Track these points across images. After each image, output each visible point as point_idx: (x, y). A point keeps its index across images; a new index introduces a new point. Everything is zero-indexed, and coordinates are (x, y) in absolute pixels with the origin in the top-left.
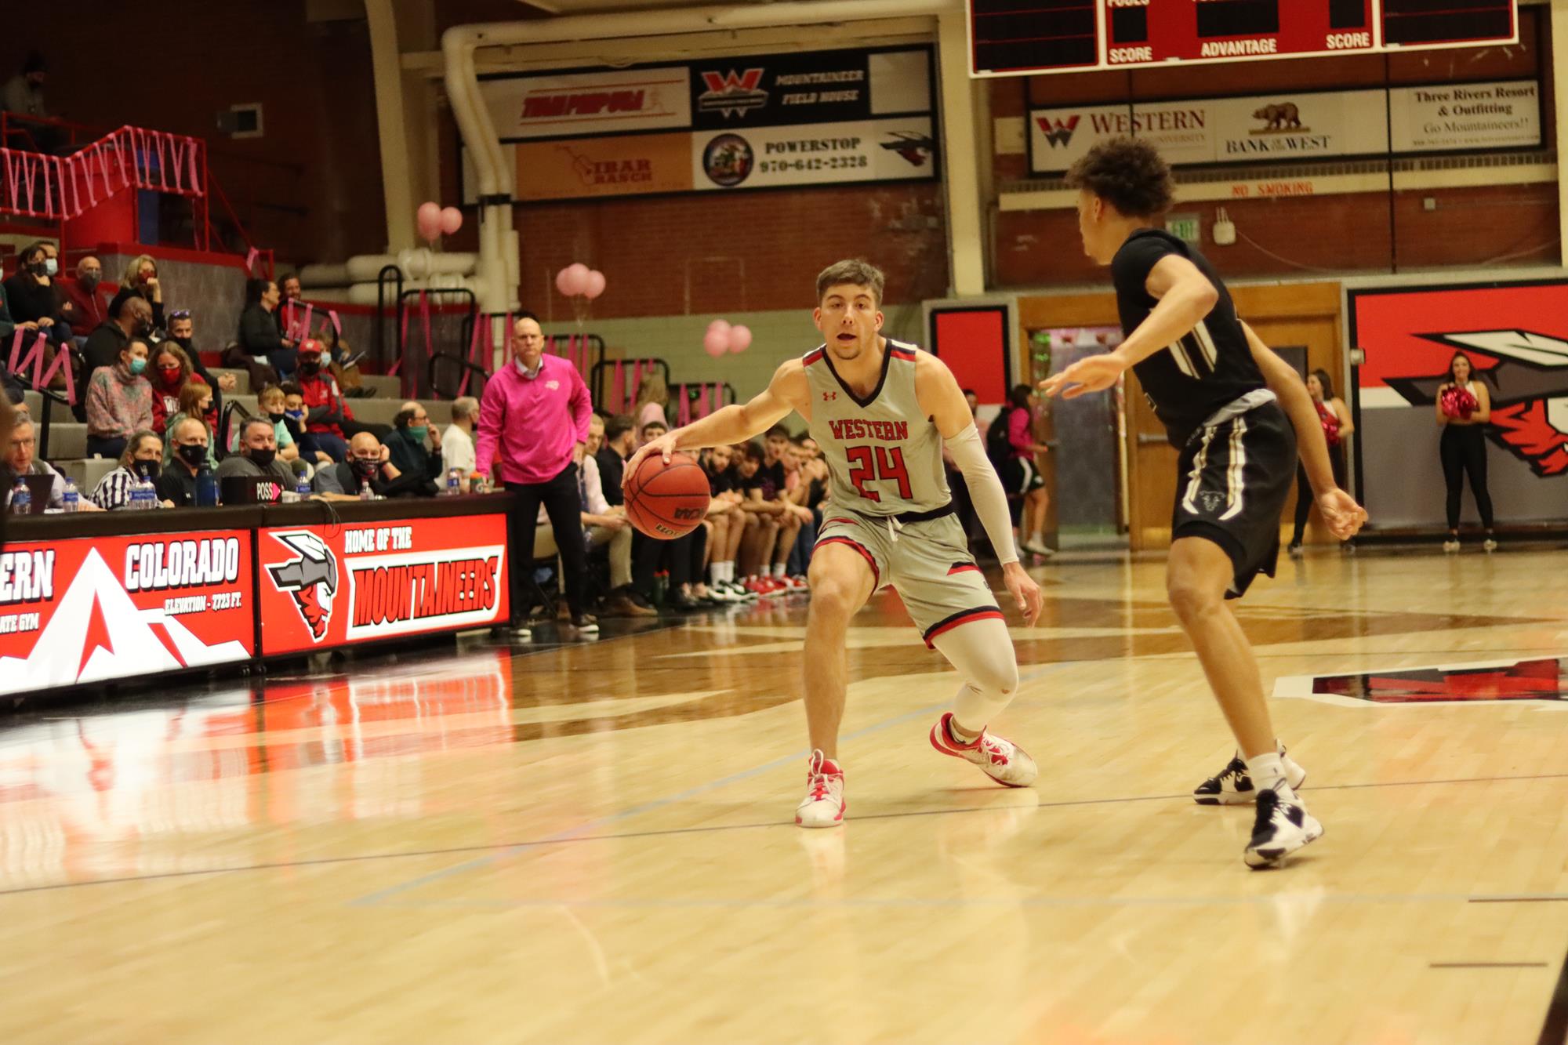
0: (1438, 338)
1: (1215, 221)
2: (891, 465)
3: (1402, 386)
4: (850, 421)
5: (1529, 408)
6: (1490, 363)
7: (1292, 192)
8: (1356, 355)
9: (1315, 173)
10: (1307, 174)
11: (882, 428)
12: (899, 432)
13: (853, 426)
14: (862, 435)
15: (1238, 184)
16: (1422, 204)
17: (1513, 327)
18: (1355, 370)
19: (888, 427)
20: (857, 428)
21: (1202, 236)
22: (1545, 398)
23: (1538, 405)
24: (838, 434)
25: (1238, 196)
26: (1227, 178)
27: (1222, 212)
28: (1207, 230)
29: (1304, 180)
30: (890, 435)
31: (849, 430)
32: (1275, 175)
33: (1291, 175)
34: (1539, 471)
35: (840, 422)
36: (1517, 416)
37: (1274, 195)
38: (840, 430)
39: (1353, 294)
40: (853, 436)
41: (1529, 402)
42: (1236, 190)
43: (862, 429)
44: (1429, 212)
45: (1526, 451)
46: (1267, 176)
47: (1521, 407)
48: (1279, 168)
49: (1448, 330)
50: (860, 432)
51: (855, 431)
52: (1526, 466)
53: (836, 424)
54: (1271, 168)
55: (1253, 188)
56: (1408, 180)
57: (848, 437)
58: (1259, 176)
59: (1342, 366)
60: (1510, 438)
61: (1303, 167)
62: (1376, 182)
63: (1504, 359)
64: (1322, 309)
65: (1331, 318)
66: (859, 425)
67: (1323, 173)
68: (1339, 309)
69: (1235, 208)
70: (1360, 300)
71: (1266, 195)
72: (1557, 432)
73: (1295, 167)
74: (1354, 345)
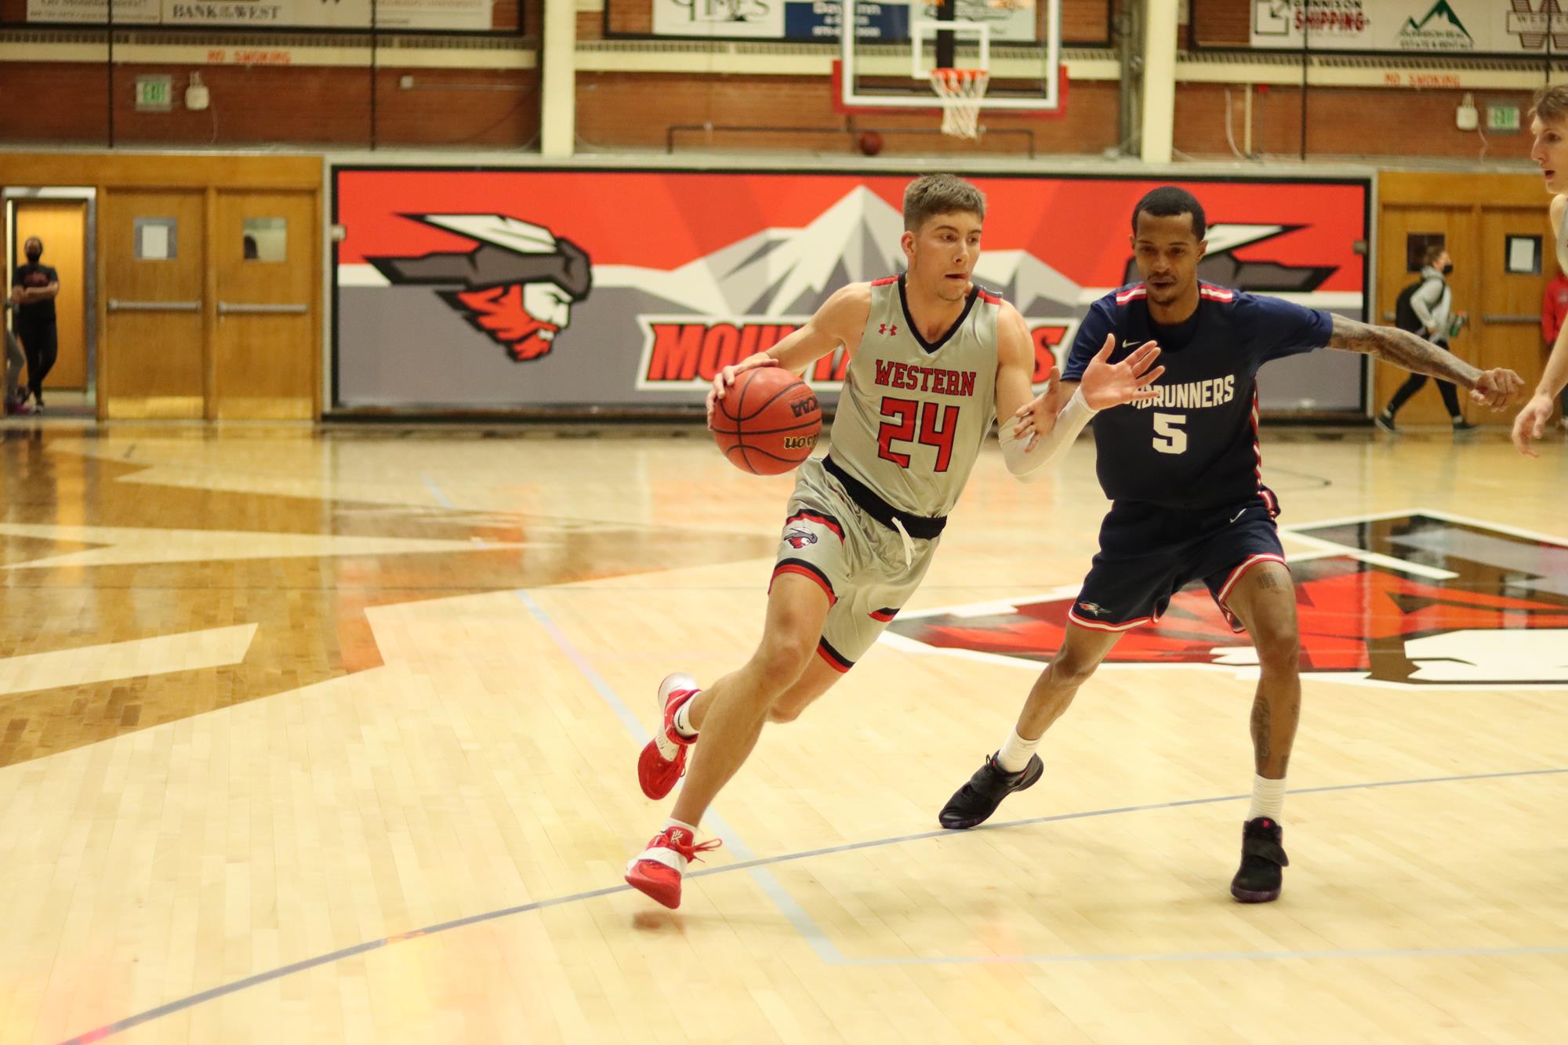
0: (419, 218)
1: (187, 86)
2: (938, 428)
3: (383, 264)
4: (904, 366)
5: (505, 293)
6: (470, 246)
7: (268, 61)
8: (338, 232)
9: (293, 43)
10: (285, 43)
11: (946, 379)
12: (965, 384)
13: (906, 373)
14: (912, 387)
15: (215, 49)
16: (398, 82)
17: (495, 211)
18: (335, 246)
19: (954, 378)
20: (910, 376)
21: (173, 100)
22: (522, 283)
23: (515, 290)
24: (882, 378)
25: (214, 61)
26: (202, 42)
27: (196, 76)
28: (180, 94)
29: (281, 50)
30: (953, 388)
31: (899, 376)
32: (252, 43)
33: (269, 43)
34: (514, 356)
35: (891, 364)
36: (494, 300)
37: (251, 62)
38: (887, 374)
39: (336, 170)
40: (902, 386)
41: (506, 286)
42: (212, 55)
43: (915, 379)
44: (406, 91)
45: (502, 335)
46: (244, 43)
47: (497, 292)
48: (258, 35)
49: (430, 210)
50: (911, 382)
51: (906, 379)
52: (500, 350)
53: (885, 364)
54: (248, 35)
55: (230, 54)
56: (390, 57)
57: (895, 384)
58: (235, 43)
59: (322, 242)
60: (486, 321)
61: (282, 36)
62: (357, 56)
63: (483, 243)
64: (303, 182)
65: (313, 192)
66: (913, 373)
67: (301, 44)
68: (321, 184)
69: (210, 73)
70: (342, 175)
71: (242, 62)
72: (532, 319)
73: (273, 36)
74: (335, 220)
